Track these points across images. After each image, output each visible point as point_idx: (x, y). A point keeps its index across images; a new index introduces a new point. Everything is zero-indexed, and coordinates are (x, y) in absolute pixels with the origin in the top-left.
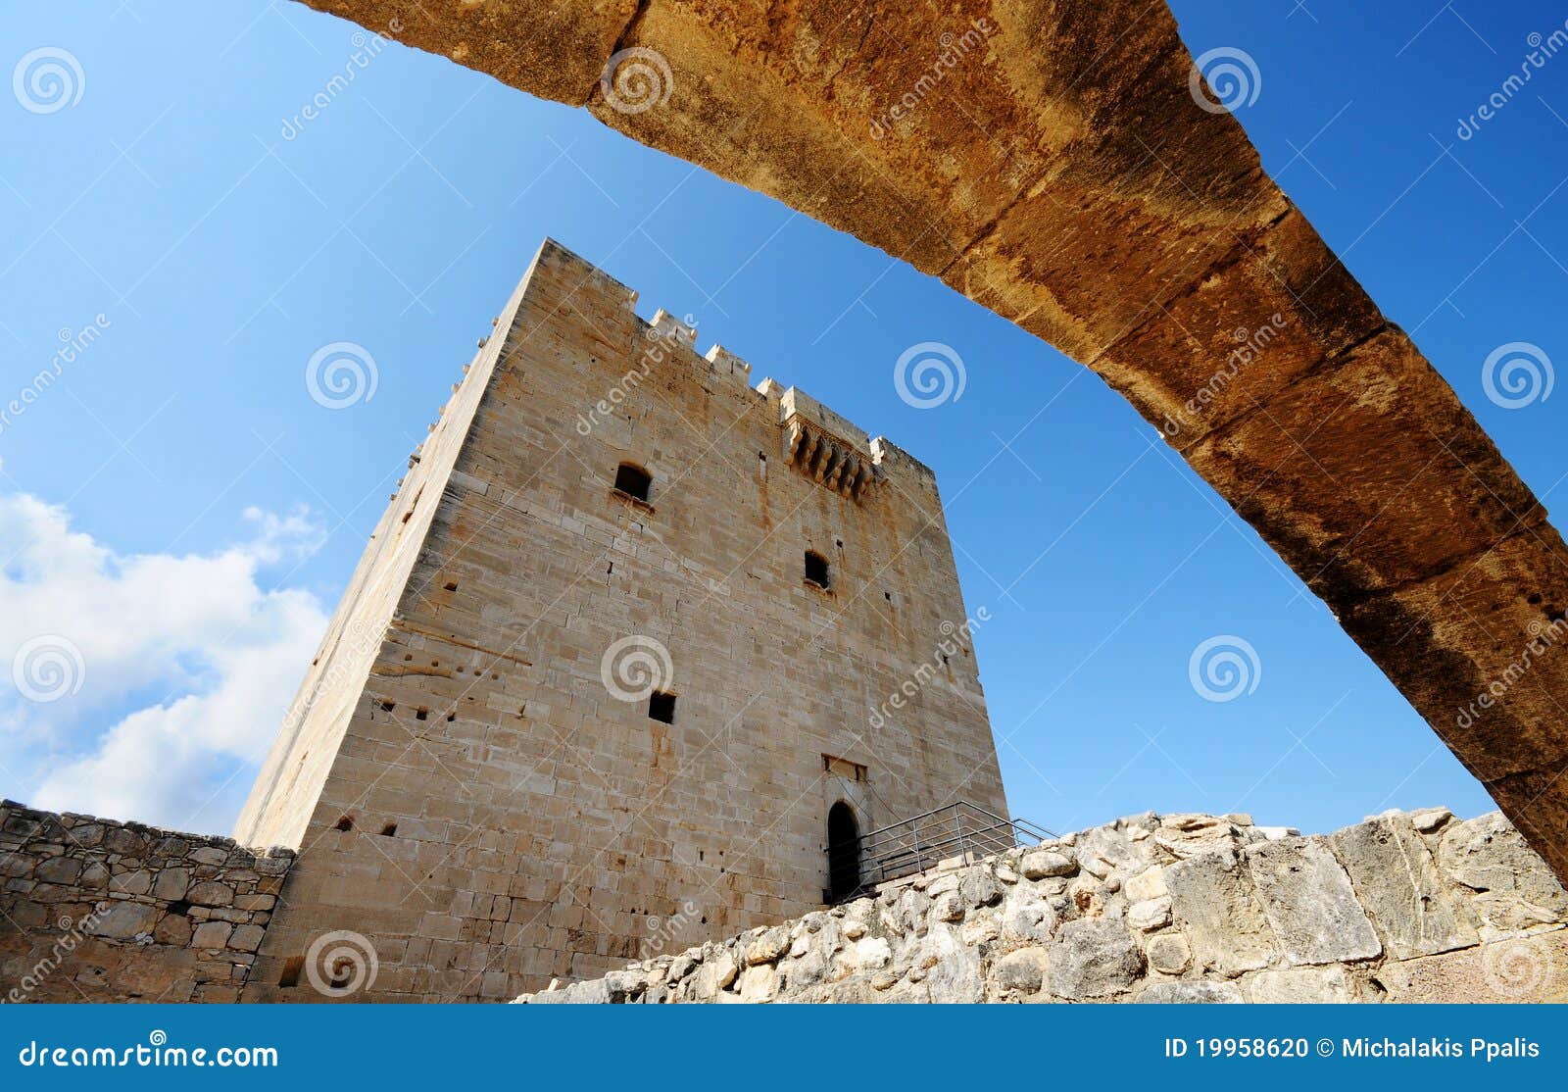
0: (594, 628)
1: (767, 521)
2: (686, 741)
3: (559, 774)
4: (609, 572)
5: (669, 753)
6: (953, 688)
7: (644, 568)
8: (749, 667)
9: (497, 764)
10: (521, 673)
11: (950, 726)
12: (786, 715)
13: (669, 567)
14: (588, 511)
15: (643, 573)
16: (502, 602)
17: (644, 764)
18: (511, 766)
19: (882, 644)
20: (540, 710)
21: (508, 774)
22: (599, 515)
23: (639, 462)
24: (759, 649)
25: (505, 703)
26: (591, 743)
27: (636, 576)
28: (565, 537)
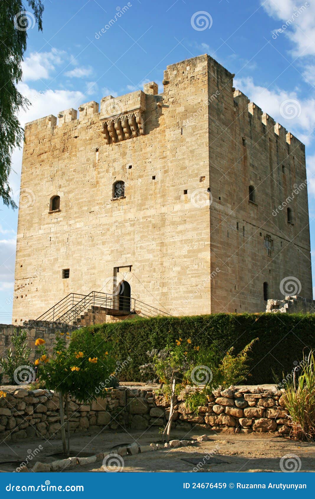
0: (48, 260)
1: (98, 182)
2: (72, 281)
3: (45, 301)
4: (50, 240)
5: (67, 286)
6: (187, 206)
7: (58, 233)
8: (89, 248)
9: (34, 303)
10: (36, 280)
11: (180, 228)
12: (101, 260)
13: (66, 228)
14: (44, 225)
15: (58, 235)
16: (30, 264)
17: (62, 292)
18: (37, 302)
19: (146, 207)
20: (40, 287)
21: (36, 304)
22: (46, 224)
23: (55, 194)
24: (93, 241)
25: (33, 289)
26: (50, 291)
27: (57, 237)
28: (40, 237)
